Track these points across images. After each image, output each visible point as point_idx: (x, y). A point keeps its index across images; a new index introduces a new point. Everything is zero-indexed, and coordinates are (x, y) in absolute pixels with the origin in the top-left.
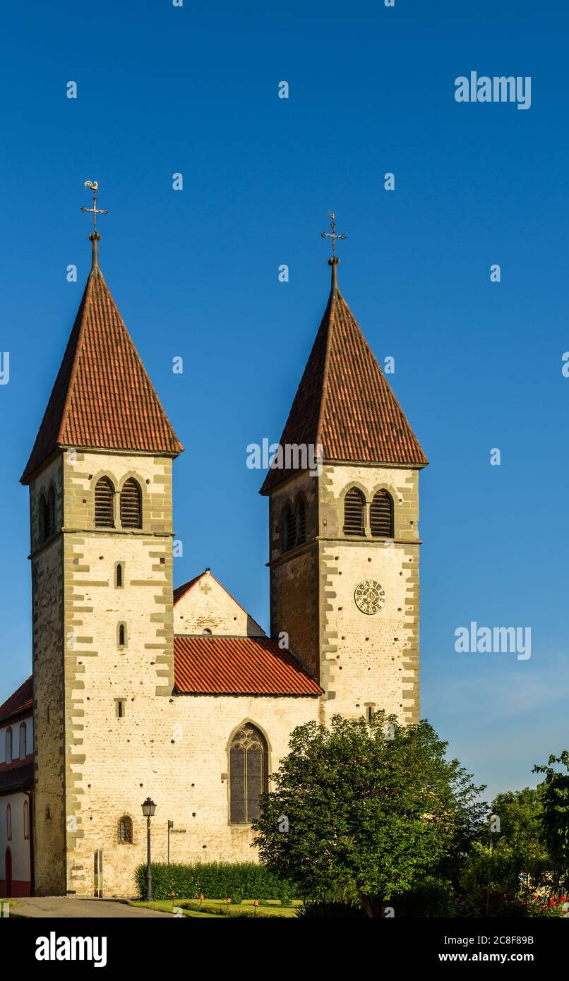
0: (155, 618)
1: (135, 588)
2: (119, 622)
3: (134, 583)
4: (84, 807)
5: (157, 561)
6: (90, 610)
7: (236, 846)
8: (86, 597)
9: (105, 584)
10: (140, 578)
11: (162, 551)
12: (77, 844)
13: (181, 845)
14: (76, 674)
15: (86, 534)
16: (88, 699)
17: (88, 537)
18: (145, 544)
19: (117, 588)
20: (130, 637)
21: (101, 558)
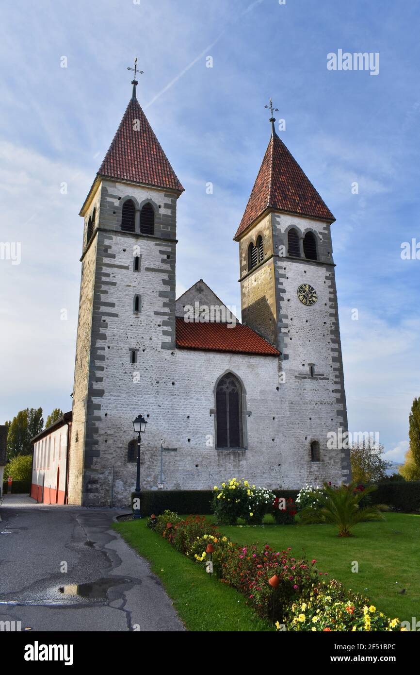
0: (162, 294)
1: (149, 273)
2: (136, 294)
3: (148, 269)
4: (101, 432)
5: (165, 257)
6: (114, 284)
7: (222, 466)
8: (111, 276)
9: (127, 268)
10: (152, 266)
11: (168, 251)
12: (94, 462)
13: (179, 464)
14: (100, 329)
15: (114, 233)
16: (109, 347)
17: (115, 235)
18: (156, 245)
19: (136, 272)
20: (144, 305)
21: (124, 250)
